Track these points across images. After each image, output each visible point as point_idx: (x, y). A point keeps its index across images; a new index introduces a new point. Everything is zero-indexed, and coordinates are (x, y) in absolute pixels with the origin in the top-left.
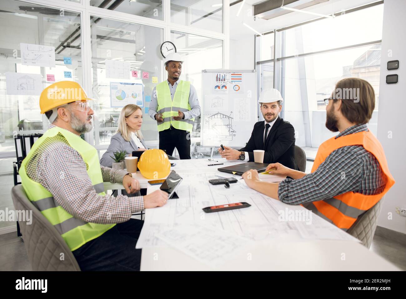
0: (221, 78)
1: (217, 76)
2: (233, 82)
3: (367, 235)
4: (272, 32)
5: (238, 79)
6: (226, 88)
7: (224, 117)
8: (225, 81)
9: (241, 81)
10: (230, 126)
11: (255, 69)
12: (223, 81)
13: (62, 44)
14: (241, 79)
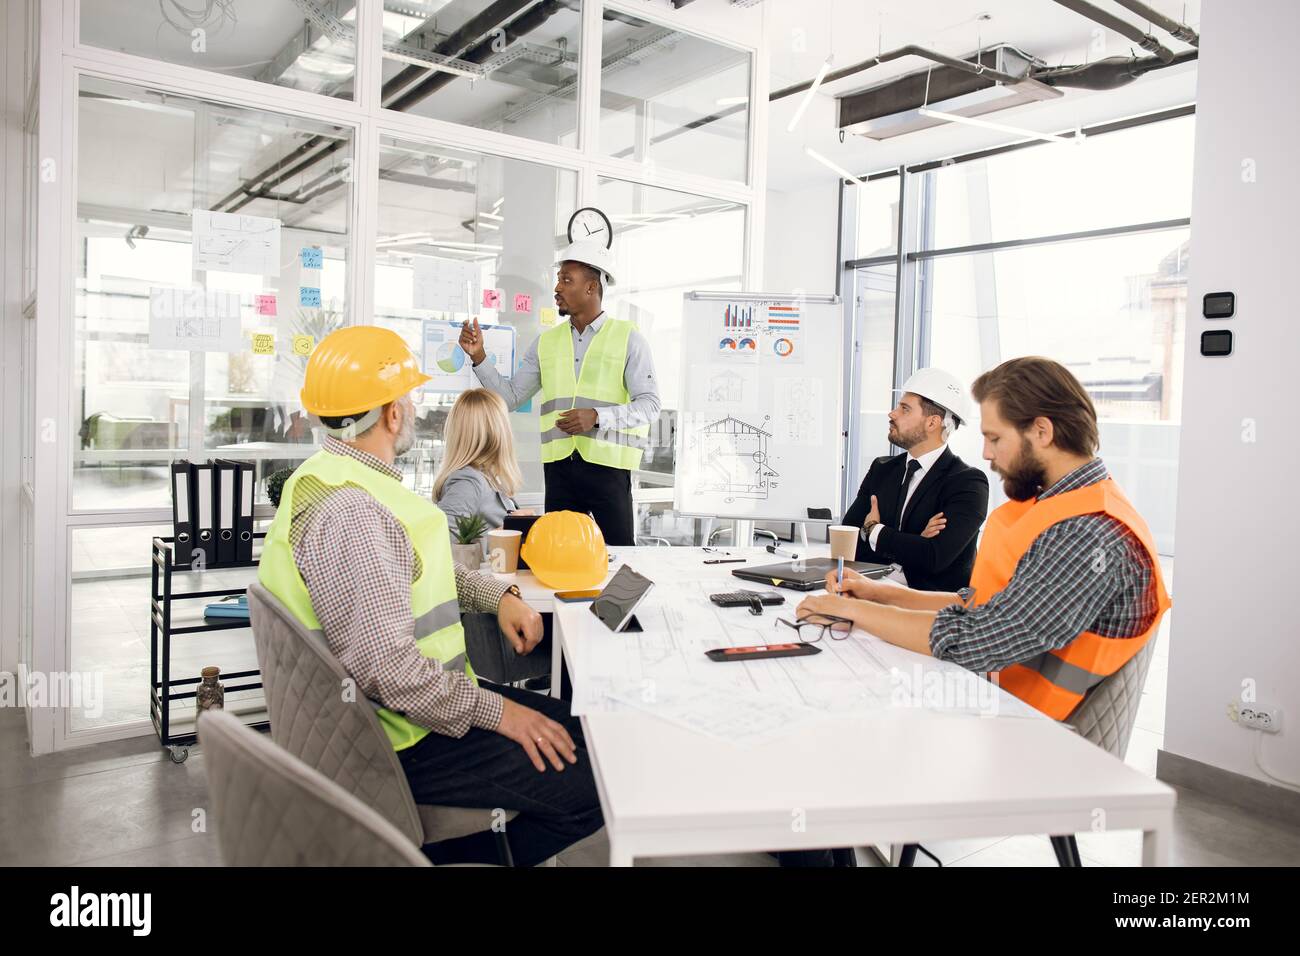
0: (739, 317)
1: (728, 311)
2: (775, 330)
3: (1108, 739)
4: (893, 173)
5: (788, 322)
6: (753, 345)
7: (746, 429)
8: (749, 325)
9: (798, 328)
10: (762, 459)
11: (838, 293)
12: (745, 327)
13: (246, 189)
14: (797, 322)
